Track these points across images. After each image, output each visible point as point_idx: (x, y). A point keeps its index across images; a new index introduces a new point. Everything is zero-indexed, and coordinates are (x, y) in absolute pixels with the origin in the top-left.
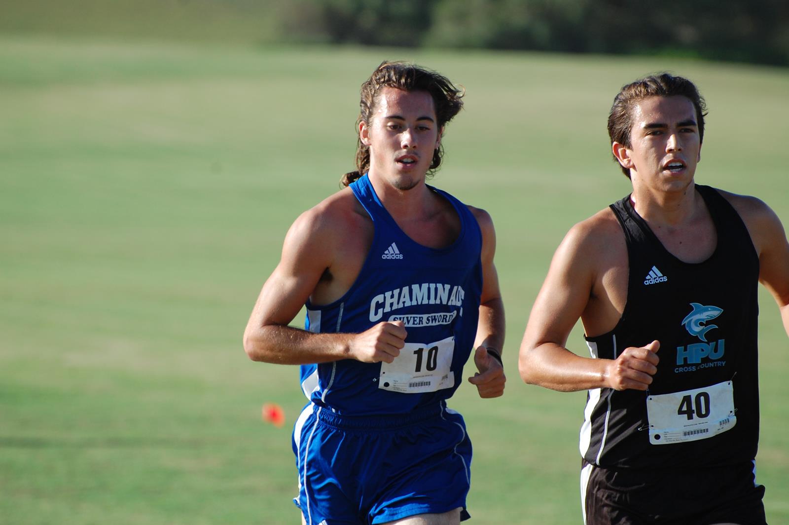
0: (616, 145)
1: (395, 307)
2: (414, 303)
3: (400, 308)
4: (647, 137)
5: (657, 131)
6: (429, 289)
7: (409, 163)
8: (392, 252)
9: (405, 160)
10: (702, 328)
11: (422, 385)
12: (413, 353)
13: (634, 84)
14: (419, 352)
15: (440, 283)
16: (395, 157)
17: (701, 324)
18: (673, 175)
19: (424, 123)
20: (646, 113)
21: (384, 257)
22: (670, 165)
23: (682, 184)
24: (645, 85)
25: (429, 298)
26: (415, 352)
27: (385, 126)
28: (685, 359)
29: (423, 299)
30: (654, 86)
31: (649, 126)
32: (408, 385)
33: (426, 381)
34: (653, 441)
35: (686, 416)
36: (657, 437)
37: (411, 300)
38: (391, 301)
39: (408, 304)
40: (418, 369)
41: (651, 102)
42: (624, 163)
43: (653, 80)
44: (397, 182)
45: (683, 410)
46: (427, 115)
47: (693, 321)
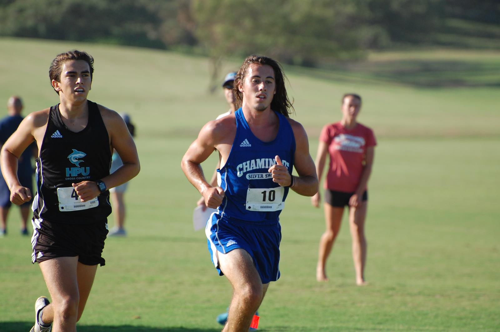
0: (54, 81)
1: (248, 170)
2: (258, 168)
3: (251, 170)
4: (68, 77)
5: (72, 75)
6: (265, 161)
7: (263, 98)
8: (245, 143)
9: (261, 97)
10: (76, 161)
11: (267, 208)
12: (261, 193)
13: (63, 54)
14: (264, 193)
15: (271, 158)
16: (256, 95)
17: (76, 159)
18: (78, 94)
19: (270, 80)
20: (67, 67)
21: (241, 146)
22: (77, 90)
23: (82, 99)
24: (67, 55)
25: (265, 165)
26: (262, 193)
27: (251, 81)
28: (70, 174)
29: (262, 166)
30: (70, 55)
31: (69, 73)
32: (260, 207)
33: (269, 206)
34: (61, 210)
35: (75, 198)
36: (62, 208)
37: (256, 166)
38: (246, 166)
39: (255, 168)
40: (264, 200)
41: (69, 63)
42: (57, 89)
43: (70, 53)
44: (256, 107)
45: (73, 195)
46: (270, 76)
47: (72, 157)
